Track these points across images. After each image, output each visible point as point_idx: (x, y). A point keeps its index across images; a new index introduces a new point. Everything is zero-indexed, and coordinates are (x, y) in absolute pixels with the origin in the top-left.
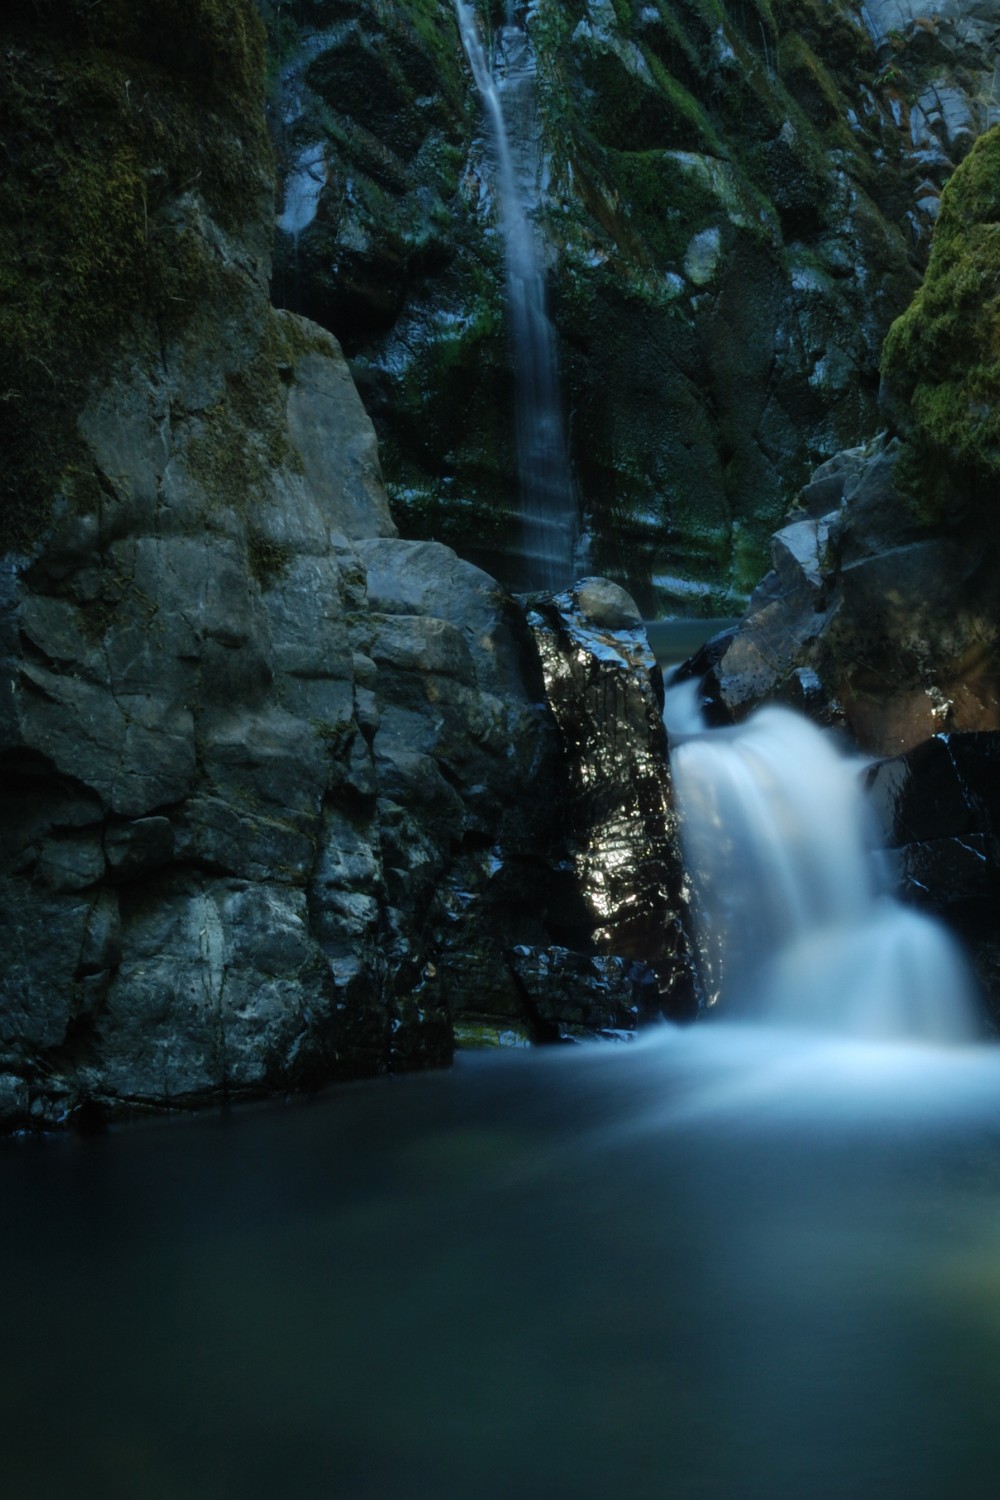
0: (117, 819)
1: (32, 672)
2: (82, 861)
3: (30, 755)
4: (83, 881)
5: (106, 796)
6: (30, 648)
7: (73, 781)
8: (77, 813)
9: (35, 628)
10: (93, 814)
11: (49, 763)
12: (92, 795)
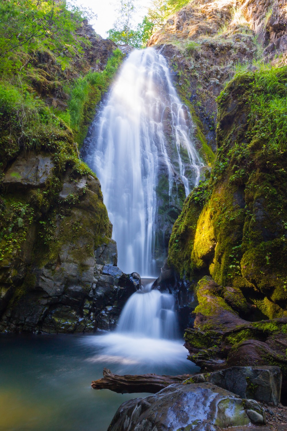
0: (49, 297)
1: (43, 278)
2: (45, 302)
3: (40, 288)
4: (44, 304)
5: (49, 294)
6: (43, 275)
7: (45, 292)
8: (45, 296)
9: (45, 273)
10: (47, 296)
11: (43, 289)
12: (47, 293)
